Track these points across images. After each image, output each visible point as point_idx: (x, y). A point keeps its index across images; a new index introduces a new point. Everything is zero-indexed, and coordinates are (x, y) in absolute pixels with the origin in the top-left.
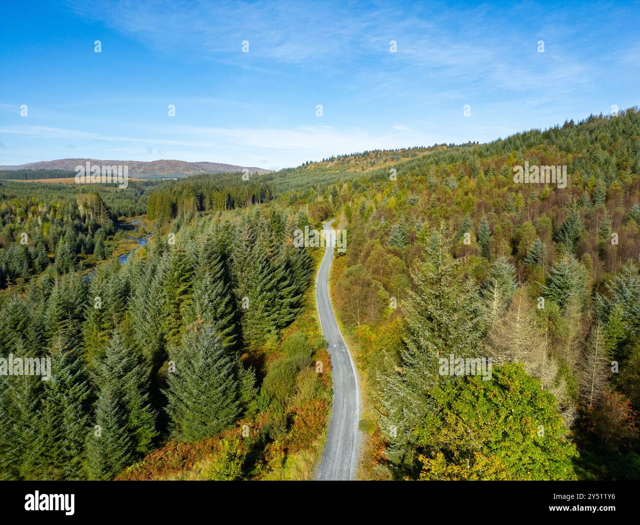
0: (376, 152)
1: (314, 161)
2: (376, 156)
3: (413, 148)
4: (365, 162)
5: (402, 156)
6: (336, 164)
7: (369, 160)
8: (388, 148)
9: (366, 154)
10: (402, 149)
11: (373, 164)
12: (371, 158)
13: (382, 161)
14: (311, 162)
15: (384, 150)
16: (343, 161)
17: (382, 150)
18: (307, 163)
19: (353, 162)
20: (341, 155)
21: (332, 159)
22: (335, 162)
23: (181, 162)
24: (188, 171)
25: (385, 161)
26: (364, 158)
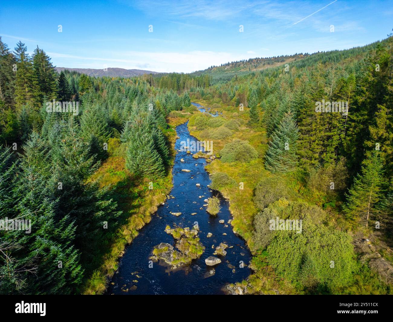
0: (257, 59)
1: (216, 66)
2: (257, 62)
3: (281, 56)
4: (250, 65)
5: (275, 62)
6: (231, 67)
7: (253, 64)
8: (264, 57)
9: (251, 61)
10: (274, 57)
11: (256, 67)
12: (254, 63)
13: (262, 65)
14: (214, 66)
15: (262, 58)
16: (235, 65)
17: (261, 58)
18: (212, 67)
19: (242, 66)
20: (233, 61)
21: (228, 64)
22: (231, 66)
23: (122, 69)
24: (127, 75)
25: (264, 65)
26: (250, 63)
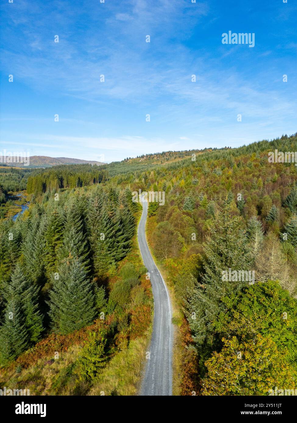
0: (170, 153)
1: (131, 158)
2: (169, 155)
3: (192, 150)
4: (163, 158)
5: (186, 155)
6: (145, 160)
7: (165, 157)
8: (177, 150)
9: (164, 154)
10: (185, 151)
11: (168, 160)
12: (167, 156)
13: (173, 158)
14: (130, 158)
15: (174, 152)
16: (149, 157)
17: (173, 152)
18: (127, 158)
19: (155, 158)
20: (148, 154)
21: (143, 157)
22: (145, 158)
23: (48, 157)
24: (52, 163)
25: (175, 158)
26: (162, 156)
